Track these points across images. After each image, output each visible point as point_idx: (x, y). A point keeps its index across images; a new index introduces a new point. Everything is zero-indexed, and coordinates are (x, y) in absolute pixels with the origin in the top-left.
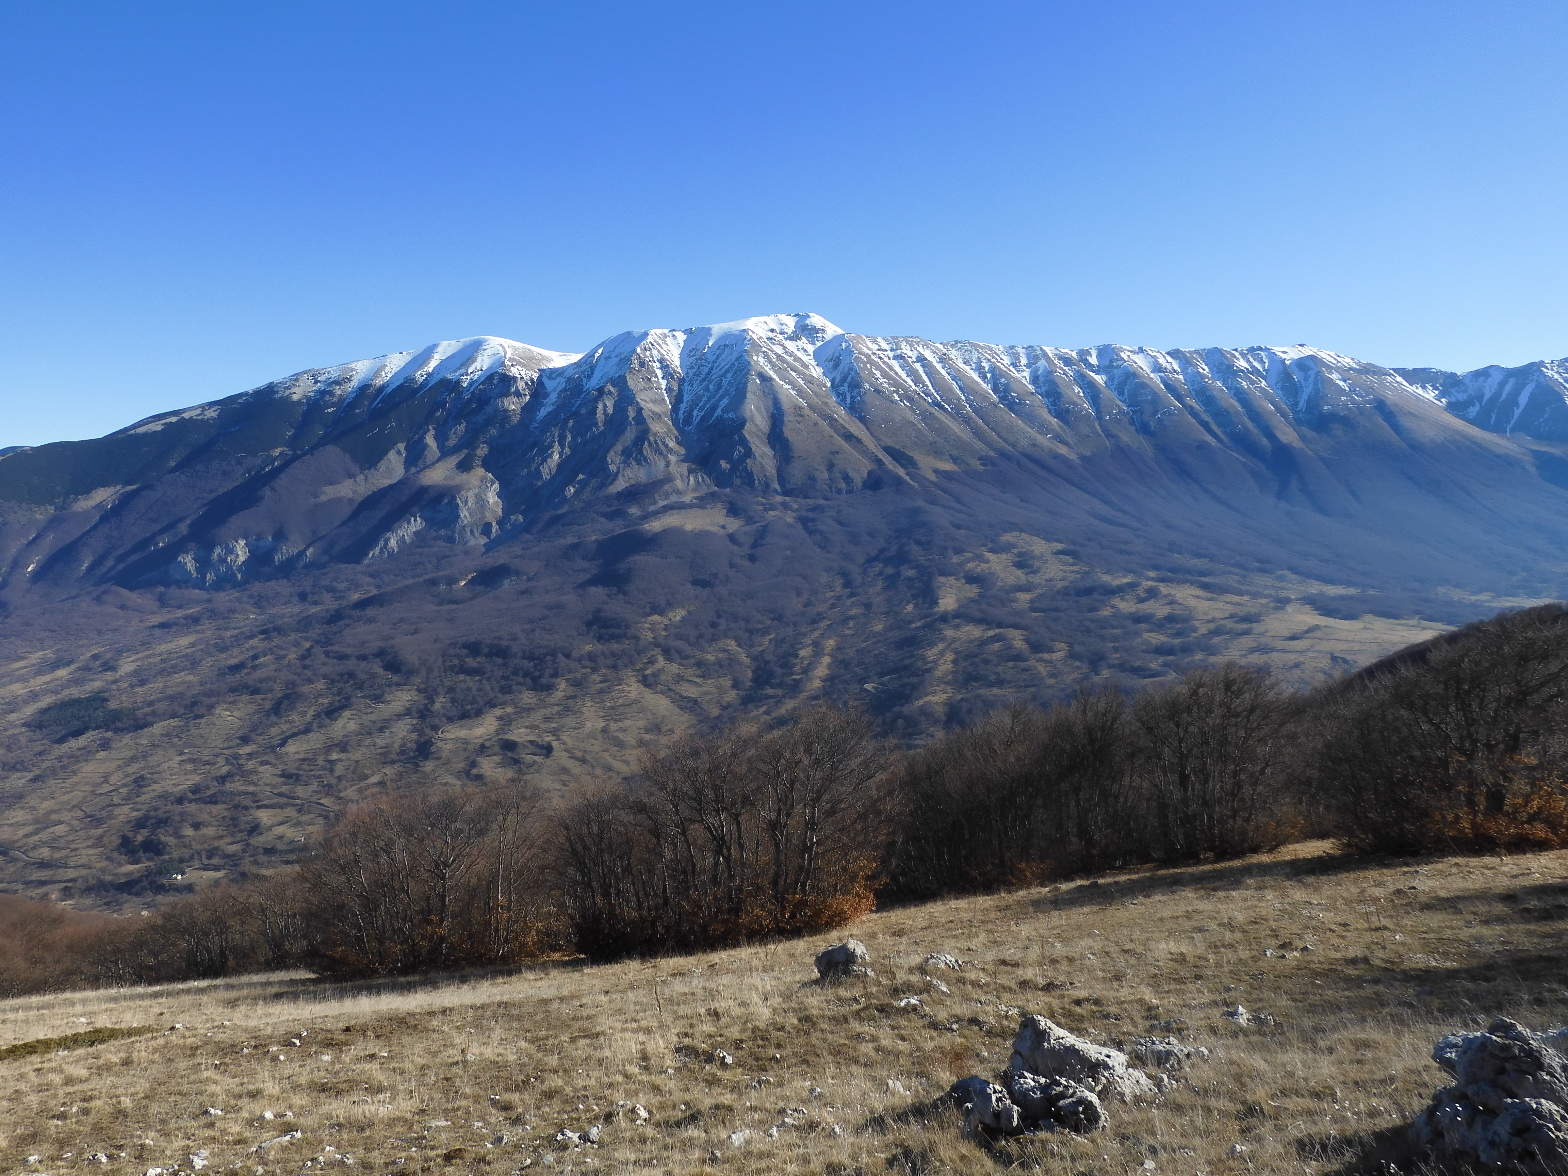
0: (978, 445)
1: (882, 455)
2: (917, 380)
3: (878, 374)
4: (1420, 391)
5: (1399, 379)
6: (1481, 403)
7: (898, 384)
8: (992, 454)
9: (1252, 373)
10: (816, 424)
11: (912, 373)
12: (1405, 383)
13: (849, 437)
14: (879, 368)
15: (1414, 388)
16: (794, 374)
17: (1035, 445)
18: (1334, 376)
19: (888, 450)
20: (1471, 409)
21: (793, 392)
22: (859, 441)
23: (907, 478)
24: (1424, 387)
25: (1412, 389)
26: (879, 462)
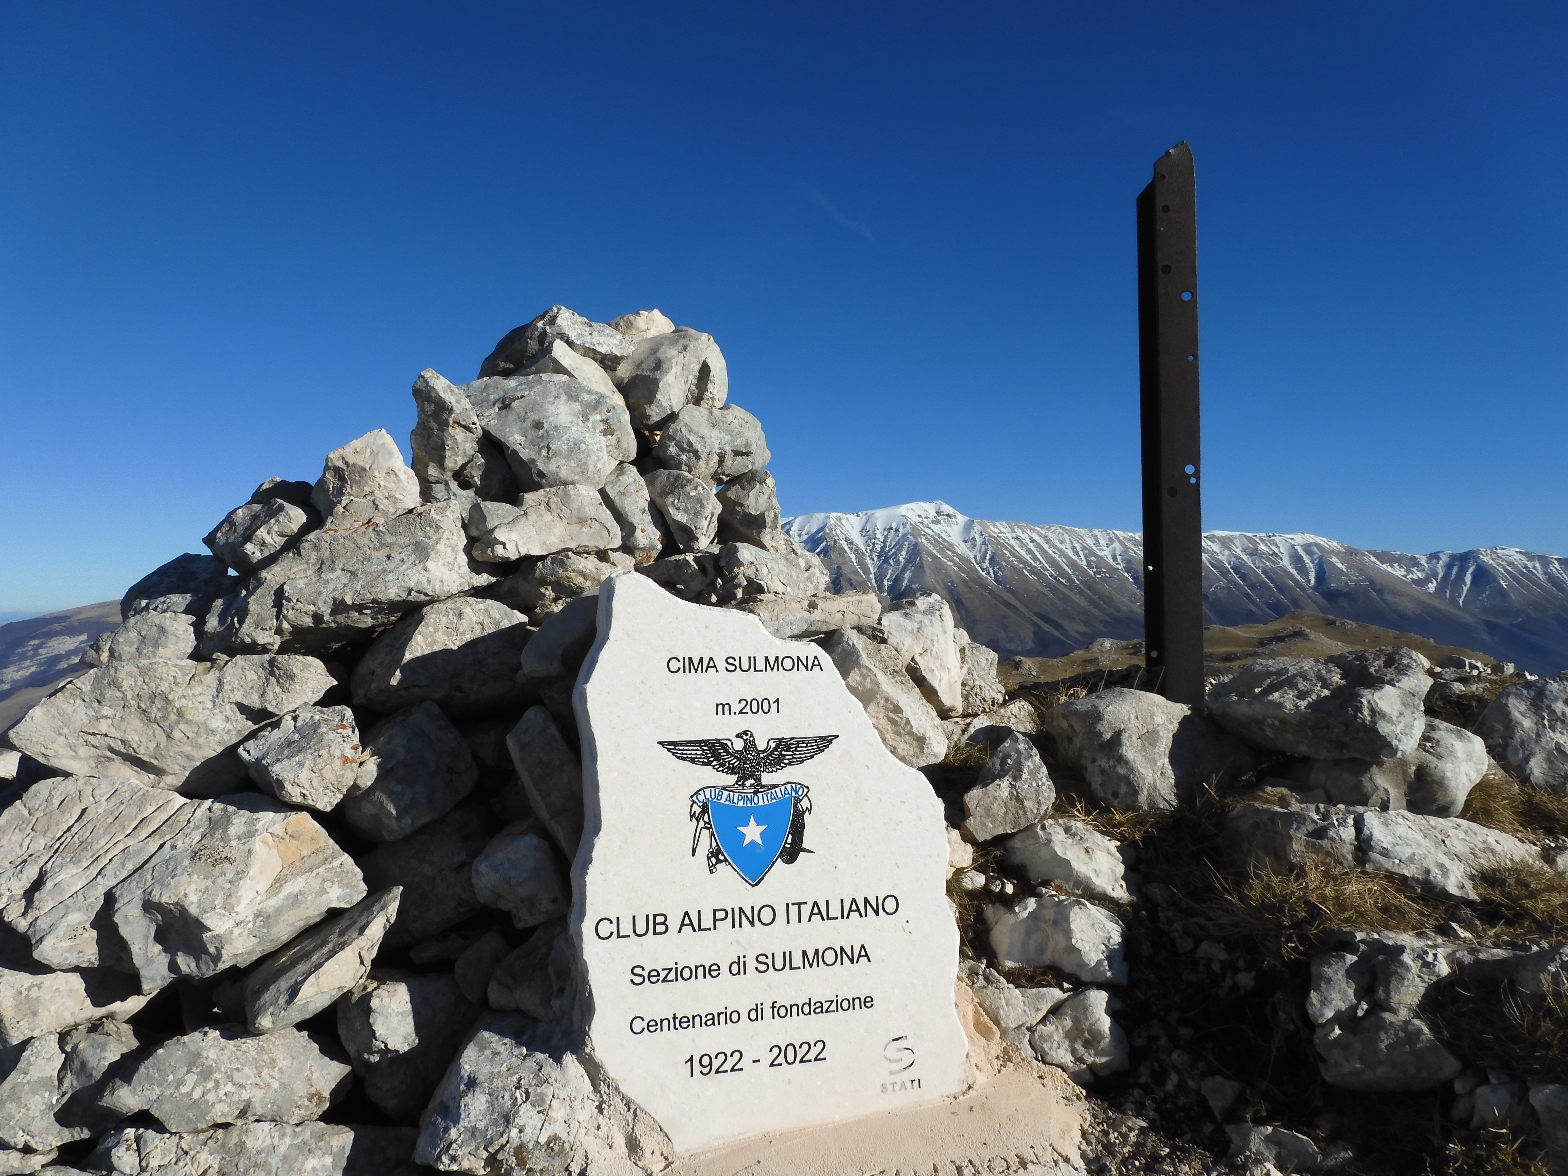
0: (1095, 612)
1: (1036, 619)
2: (1035, 558)
3: (1008, 554)
4: (1389, 569)
5: (1373, 559)
6: (1436, 580)
7: (1021, 560)
8: (1107, 618)
9: (1271, 555)
10: (982, 594)
11: (1030, 551)
12: (1378, 563)
13: (1008, 605)
14: (1006, 549)
15: (1384, 566)
16: (950, 553)
17: (1132, 612)
18: (1334, 559)
19: (1038, 615)
20: (1430, 585)
21: (955, 568)
22: (1015, 608)
23: (1062, 638)
24: (1392, 566)
25: (1385, 567)
26: (1035, 624)
